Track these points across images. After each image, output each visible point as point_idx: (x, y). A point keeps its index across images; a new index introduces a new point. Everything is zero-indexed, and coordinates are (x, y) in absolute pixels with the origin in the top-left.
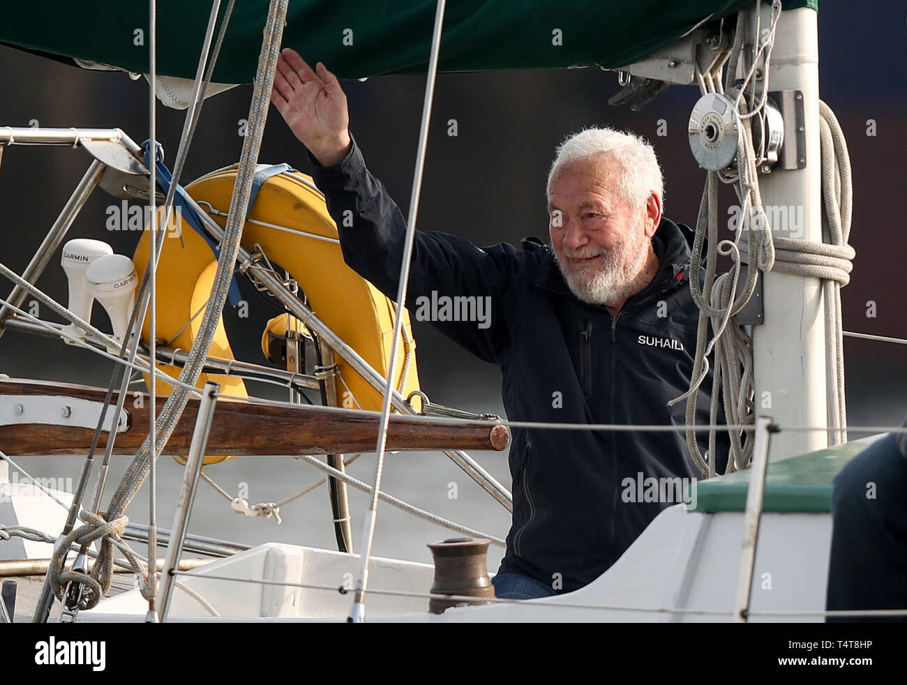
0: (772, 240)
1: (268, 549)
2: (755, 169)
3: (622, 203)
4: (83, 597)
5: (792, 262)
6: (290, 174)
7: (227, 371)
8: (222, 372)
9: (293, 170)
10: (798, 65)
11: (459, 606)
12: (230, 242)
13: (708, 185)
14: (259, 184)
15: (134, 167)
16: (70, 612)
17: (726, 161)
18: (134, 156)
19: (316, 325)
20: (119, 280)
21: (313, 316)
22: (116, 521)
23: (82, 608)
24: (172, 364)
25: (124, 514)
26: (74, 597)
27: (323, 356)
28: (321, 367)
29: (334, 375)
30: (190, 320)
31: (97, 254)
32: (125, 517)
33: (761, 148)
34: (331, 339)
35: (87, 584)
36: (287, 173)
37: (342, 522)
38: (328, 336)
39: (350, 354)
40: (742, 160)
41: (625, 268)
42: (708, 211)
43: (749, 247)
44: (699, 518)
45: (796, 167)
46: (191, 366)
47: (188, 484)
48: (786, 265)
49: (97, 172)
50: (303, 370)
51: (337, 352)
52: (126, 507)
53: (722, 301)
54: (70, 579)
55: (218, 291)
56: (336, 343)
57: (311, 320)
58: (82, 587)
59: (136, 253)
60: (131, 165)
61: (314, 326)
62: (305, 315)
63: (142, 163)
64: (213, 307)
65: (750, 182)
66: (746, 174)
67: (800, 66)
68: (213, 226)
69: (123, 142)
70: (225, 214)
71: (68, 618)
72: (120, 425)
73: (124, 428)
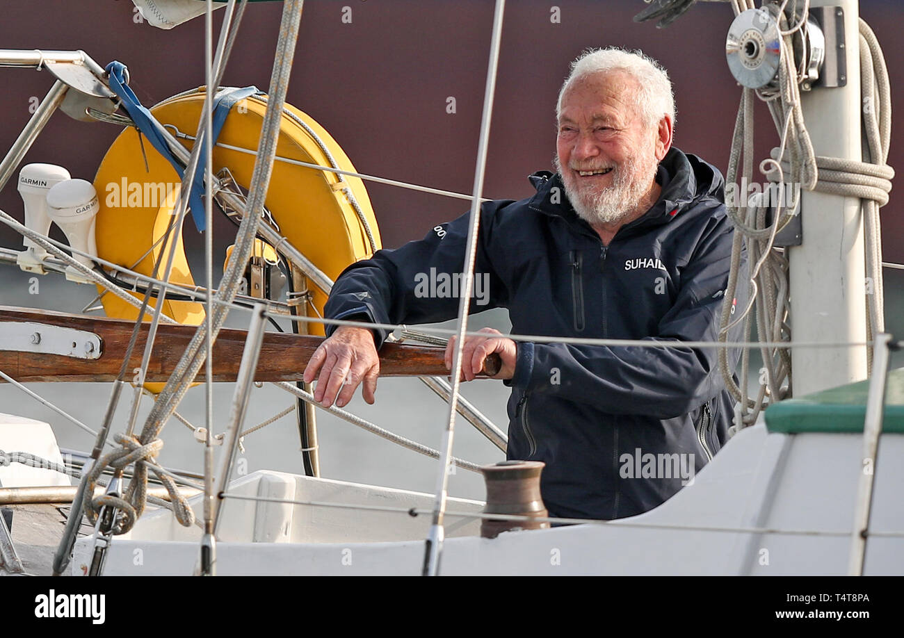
0: (814, 159)
1: (261, 476)
2: (797, 86)
3: (636, 119)
4: (117, 522)
5: (833, 182)
6: (259, 97)
7: (192, 298)
8: (188, 298)
9: (261, 93)
11: (513, 531)
12: (263, 160)
13: (743, 103)
14: (229, 108)
15: (98, 89)
16: (104, 537)
17: (767, 78)
18: (98, 79)
19: (289, 251)
20: (81, 205)
21: (285, 242)
22: (151, 444)
23: (116, 533)
24: (134, 290)
25: (158, 437)
26: (108, 521)
27: (295, 282)
28: (292, 294)
29: (305, 301)
30: (152, 246)
31: (58, 179)
32: (160, 440)
33: (803, 65)
34: (304, 264)
35: (121, 509)
36: (256, 96)
37: (310, 451)
38: (301, 262)
39: (324, 280)
40: (784, 77)
41: (632, 186)
42: (743, 129)
43: (791, 167)
44: (780, 439)
45: (836, 85)
46: (226, 287)
47: (238, 405)
48: (827, 185)
49: (58, 95)
50: (267, 296)
51: (309, 278)
52: (161, 430)
53: (757, 222)
54: (104, 504)
55: (252, 211)
56: (309, 269)
57: (283, 246)
58: (116, 512)
59: (96, 177)
60: (95, 87)
61: (286, 252)
62: (277, 240)
63: (107, 86)
64: (248, 227)
65: (792, 99)
66: (789, 91)
68: (181, 150)
69: (86, 64)
70: (192, 138)
71: (102, 544)
72: (92, 351)
73: (97, 354)
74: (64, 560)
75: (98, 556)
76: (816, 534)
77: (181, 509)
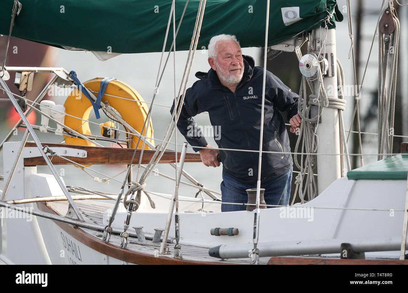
0: (327, 98)
2: (322, 76)
4: (134, 208)
7: (96, 139)
8: (94, 139)
10: (331, 45)
15: (67, 78)
16: (130, 212)
17: (313, 74)
18: (68, 75)
23: (133, 211)
24: (77, 137)
26: (131, 207)
28: (128, 138)
29: (131, 140)
31: (51, 105)
33: (323, 70)
34: (131, 129)
35: (135, 203)
36: (115, 80)
40: (319, 74)
43: (321, 100)
45: (332, 76)
48: (331, 106)
49: (54, 80)
54: (130, 202)
56: (133, 131)
58: (133, 204)
61: (126, 126)
62: (123, 122)
63: (70, 77)
65: (321, 80)
66: (320, 78)
67: (332, 46)
69: (64, 71)
70: (97, 93)
71: (129, 214)
72: (84, 155)
73: (86, 156)
74: (113, 219)
75: (128, 218)
76: (375, 210)
77: (152, 203)
